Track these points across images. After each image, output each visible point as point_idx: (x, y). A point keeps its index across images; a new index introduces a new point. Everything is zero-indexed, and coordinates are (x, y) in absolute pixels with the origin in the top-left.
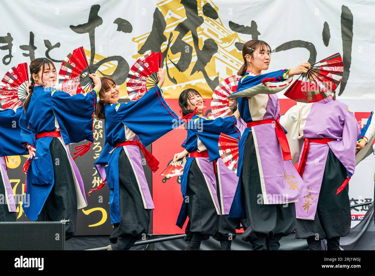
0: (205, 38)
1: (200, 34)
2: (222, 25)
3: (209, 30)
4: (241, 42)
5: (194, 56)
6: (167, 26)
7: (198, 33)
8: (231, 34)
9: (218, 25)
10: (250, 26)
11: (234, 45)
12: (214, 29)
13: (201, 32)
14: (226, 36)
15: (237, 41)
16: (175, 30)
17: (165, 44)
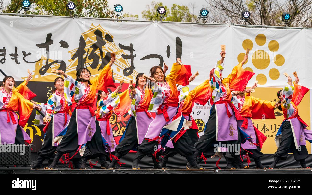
0: (106, 52)
1: (104, 50)
2: (115, 45)
3: (108, 48)
4: (125, 54)
5: (100, 61)
6: (87, 45)
7: (103, 49)
8: (119, 50)
9: (113, 45)
10: (129, 46)
11: (121, 55)
12: (111, 47)
13: (104, 49)
14: (117, 51)
15: (123, 53)
16: (91, 47)
17: (85, 55)
